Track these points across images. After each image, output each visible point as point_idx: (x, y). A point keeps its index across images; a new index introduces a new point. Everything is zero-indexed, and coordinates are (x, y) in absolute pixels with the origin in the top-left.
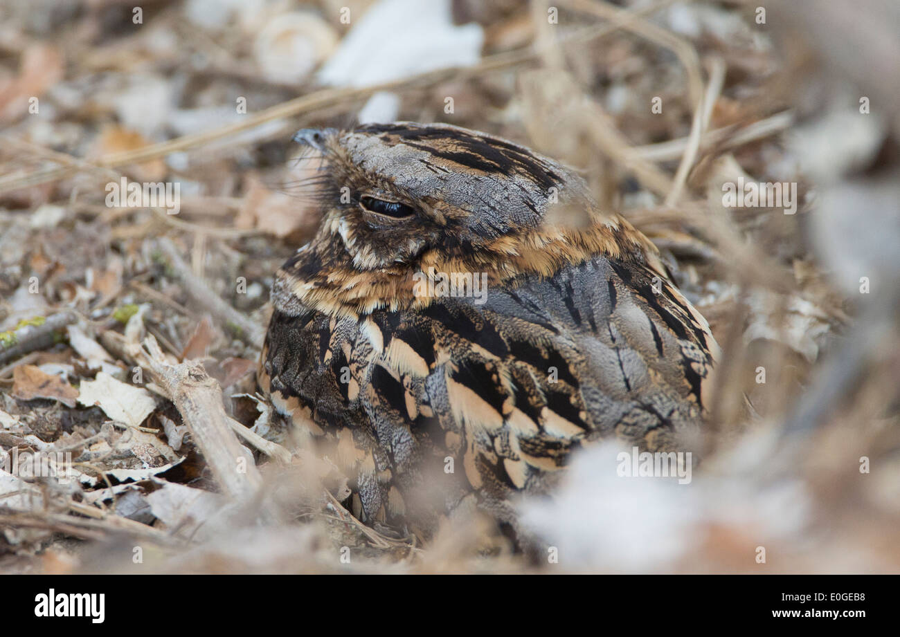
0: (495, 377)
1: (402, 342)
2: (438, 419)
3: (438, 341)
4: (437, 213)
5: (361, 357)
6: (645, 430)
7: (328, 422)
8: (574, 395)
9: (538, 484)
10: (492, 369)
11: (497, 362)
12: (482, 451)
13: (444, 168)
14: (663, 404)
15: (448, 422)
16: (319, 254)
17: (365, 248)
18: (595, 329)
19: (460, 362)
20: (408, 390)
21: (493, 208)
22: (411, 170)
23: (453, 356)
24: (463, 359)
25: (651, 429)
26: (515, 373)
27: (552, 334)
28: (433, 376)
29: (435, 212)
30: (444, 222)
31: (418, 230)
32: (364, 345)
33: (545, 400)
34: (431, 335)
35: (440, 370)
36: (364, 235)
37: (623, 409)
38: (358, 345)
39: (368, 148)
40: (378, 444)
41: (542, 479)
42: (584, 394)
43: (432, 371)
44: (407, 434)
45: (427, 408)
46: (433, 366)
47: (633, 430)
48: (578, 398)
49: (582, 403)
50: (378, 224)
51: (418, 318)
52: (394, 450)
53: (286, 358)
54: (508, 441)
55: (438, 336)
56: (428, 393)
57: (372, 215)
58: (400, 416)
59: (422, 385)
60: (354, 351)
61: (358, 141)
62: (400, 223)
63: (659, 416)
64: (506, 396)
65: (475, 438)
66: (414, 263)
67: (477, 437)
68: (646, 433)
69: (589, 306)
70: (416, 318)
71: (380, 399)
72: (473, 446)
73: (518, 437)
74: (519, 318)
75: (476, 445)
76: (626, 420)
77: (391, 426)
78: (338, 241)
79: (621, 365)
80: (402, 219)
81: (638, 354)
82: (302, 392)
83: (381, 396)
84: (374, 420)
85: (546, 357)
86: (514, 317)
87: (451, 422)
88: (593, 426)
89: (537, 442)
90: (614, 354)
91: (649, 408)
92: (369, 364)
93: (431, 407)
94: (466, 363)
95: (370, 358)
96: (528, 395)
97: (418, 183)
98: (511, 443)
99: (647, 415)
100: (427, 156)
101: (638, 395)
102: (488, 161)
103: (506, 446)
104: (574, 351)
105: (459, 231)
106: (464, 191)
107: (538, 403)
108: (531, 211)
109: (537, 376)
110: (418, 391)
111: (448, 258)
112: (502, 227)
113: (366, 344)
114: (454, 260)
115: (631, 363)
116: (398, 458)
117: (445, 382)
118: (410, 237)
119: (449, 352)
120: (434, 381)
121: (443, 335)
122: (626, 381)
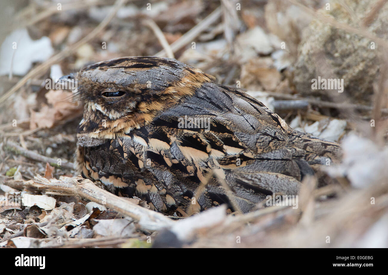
0: (199, 140)
1: (154, 139)
2: (181, 163)
3: (168, 134)
4: (136, 89)
5: (140, 151)
6: (268, 142)
7: (130, 180)
8: (233, 137)
9: (232, 176)
10: (196, 137)
11: (197, 134)
12: (204, 169)
13: (132, 71)
14: (270, 131)
15: (186, 163)
16: (93, 121)
17: (112, 111)
18: (230, 110)
19: (181, 139)
20: (164, 156)
21: (159, 80)
22: (120, 76)
23: (177, 137)
24: (182, 137)
25: (270, 142)
26: (206, 136)
27: (215, 117)
28: (172, 147)
29: (135, 89)
30: (140, 92)
31: (130, 99)
32: (138, 146)
33: (222, 142)
34: (164, 133)
35: (174, 144)
36: (109, 107)
37: (256, 137)
38: (136, 147)
39: (97, 74)
40: (158, 181)
41: (233, 174)
42: (237, 136)
43: (171, 146)
44: (168, 173)
45: (175, 160)
46: (171, 143)
47: (263, 144)
48: (235, 138)
49: (238, 140)
50: (113, 101)
51: (155, 128)
52: (165, 181)
53: (102, 163)
54: (213, 162)
55: (167, 132)
56: (173, 155)
57: (110, 98)
58: (165, 167)
59: (170, 152)
60: (136, 150)
61: (90, 73)
62: (122, 98)
63: (271, 136)
64: (206, 145)
65: (200, 165)
66: (136, 110)
67: (200, 164)
68: (269, 144)
69: (222, 102)
70: (154, 128)
71: (154, 163)
72: (199, 168)
73: (217, 160)
74: (197, 115)
75: (201, 167)
76: (258, 141)
77: (161, 172)
78: (98, 113)
79: (247, 121)
80: (122, 96)
81: (251, 115)
82: (114, 173)
83: (154, 162)
84: (153, 172)
85: (216, 126)
86: (195, 115)
87: (187, 162)
88: (246, 147)
89: (226, 159)
90: (242, 117)
91: (265, 134)
92: (144, 152)
93: (177, 159)
94: (184, 138)
95: (143, 150)
96: (215, 142)
97: (125, 80)
98: (214, 163)
99: (266, 137)
100: (123, 69)
101: (259, 130)
102: (147, 64)
103: (213, 164)
104: (227, 121)
105: (148, 92)
106: (145, 77)
107: (220, 144)
108: (174, 75)
109: (215, 134)
110: (169, 155)
111: (150, 103)
112: (166, 85)
113: (139, 145)
114: (153, 103)
115: (250, 119)
116: (167, 183)
117: (179, 148)
118: (128, 102)
119: (175, 136)
120: (174, 149)
121: (169, 131)
122: (252, 126)
